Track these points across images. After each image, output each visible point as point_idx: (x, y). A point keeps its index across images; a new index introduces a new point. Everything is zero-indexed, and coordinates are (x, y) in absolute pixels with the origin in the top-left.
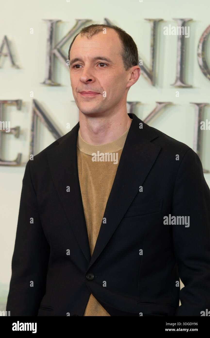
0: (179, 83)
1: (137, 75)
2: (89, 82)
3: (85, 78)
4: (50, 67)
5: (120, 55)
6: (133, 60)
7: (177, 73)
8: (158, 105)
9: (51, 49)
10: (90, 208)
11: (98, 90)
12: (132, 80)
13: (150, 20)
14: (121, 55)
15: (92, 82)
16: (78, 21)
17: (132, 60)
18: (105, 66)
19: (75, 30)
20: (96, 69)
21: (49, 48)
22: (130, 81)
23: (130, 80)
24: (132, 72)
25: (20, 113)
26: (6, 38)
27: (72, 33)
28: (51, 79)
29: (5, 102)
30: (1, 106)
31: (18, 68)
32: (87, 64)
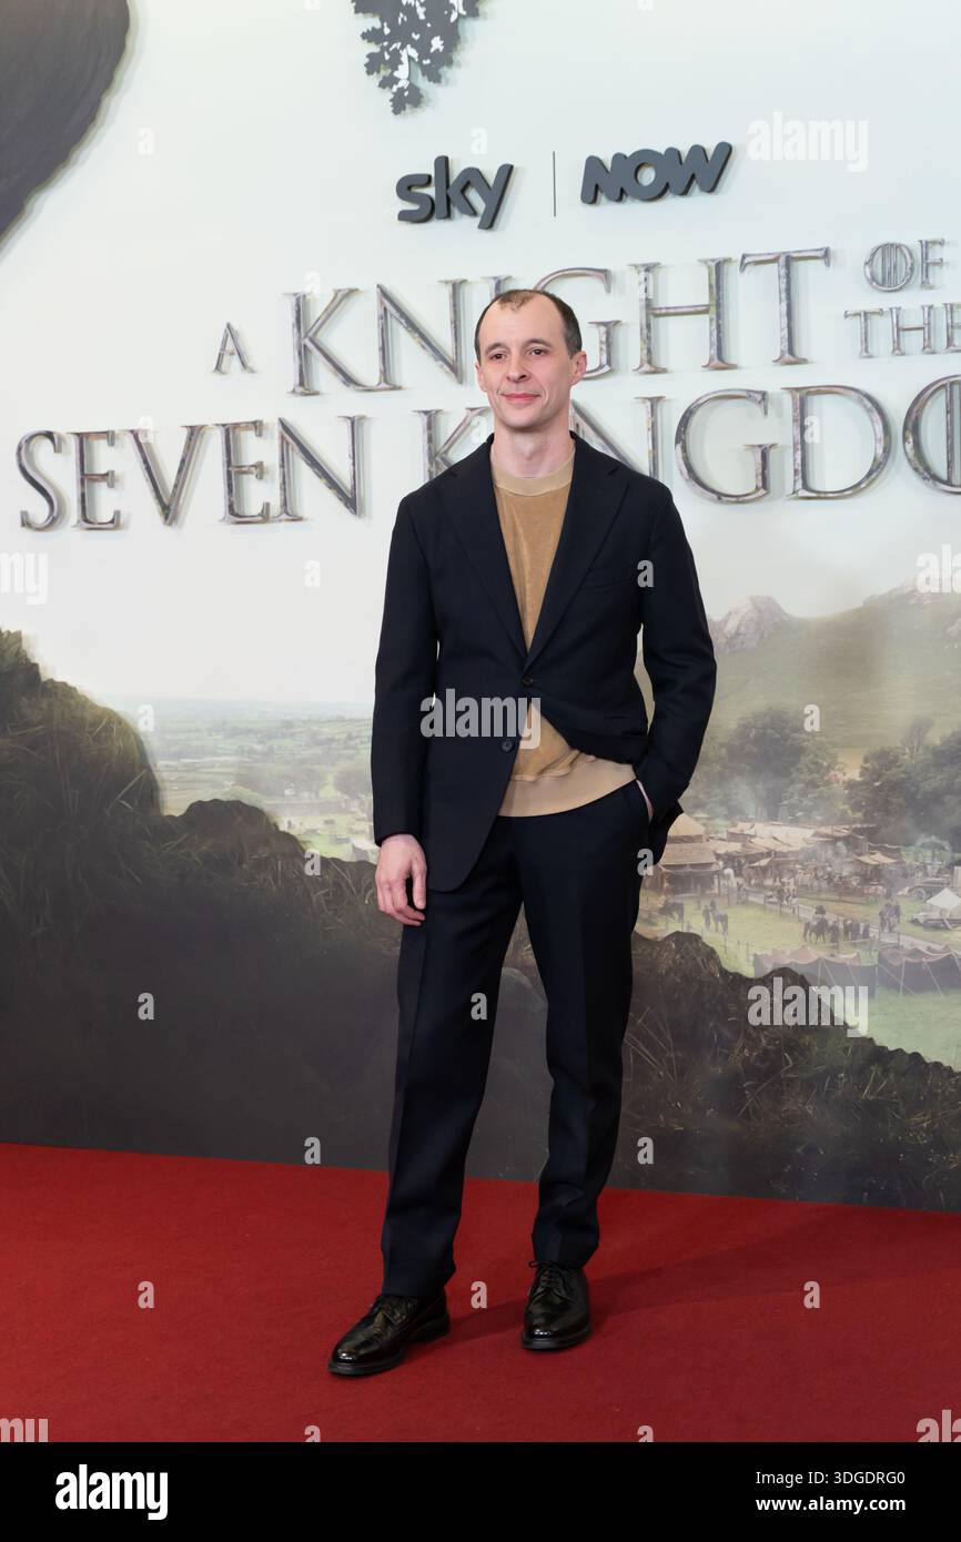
2: (521, 379)
4: (301, 366)
8: (469, 412)
9: (300, 337)
10: (520, 575)
11: (536, 392)
13: (447, 282)
14: (563, 335)
15: (525, 379)
16: (337, 292)
17: (576, 343)
18: (543, 353)
19: (332, 307)
20: (529, 360)
21: (296, 338)
24: (577, 361)
25: (261, 441)
26: (229, 326)
27: (330, 312)
28: (304, 385)
29: (236, 426)
30: (230, 432)
31: (252, 371)
32: (515, 352)
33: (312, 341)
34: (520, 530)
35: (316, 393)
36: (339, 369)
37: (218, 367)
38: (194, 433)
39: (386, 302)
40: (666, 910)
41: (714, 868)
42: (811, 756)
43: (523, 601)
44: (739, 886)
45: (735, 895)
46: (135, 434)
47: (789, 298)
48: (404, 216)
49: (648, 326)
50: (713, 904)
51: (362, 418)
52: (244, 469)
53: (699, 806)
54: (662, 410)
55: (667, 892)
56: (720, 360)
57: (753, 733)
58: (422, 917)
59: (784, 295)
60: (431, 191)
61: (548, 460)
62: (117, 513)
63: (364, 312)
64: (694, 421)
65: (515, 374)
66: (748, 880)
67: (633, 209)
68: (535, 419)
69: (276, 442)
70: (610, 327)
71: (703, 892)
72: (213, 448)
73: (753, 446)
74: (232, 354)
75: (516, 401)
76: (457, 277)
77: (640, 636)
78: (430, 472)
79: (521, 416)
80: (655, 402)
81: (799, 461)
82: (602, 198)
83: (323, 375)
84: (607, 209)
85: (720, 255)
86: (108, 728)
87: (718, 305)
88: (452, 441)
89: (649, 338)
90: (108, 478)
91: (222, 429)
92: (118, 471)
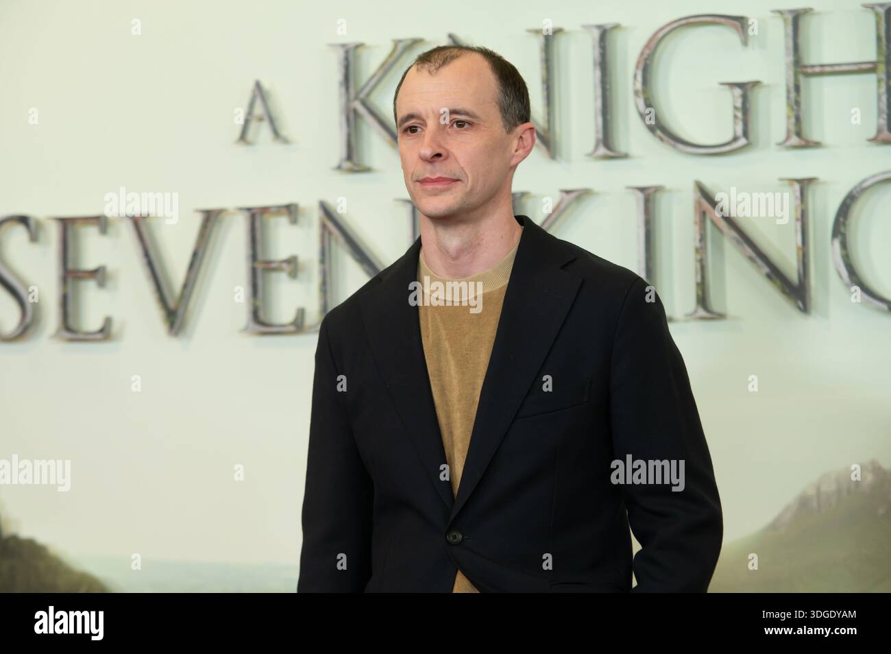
0: (602, 151)
1: (530, 140)
2: (436, 158)
3: (428, 152)
4: (349, 136)
5: (495, 104)
6: (519, 111)
7: (597, 132)
8: (564, 195)
9: (348, 100)
10: (447, 403)
11: (455, 175)
12: (521, 152)
13: (537, 32)
14: (497, 103)
15: (442, 158)
16: (397, 43)
17: (517, 112)
18: (466, 126)
19: (391, 60)
20: (448, 134)
21: (344, 100)
22: (517, 153)
23: (516, 151)
24: (519, 136)
25: (295, 230)
26: (258, 86)
27: (387, 68)
28: (353, 160)
29: (265, 210)
30: (257, 218)
31: (286, 141)
32: (431, 124)
33: (364, 103)
35: (368, 170)
37: (243, 137)
38: (211, 218)
46: (138, 223)
49: (797, 88)
52: (273, 265)
54: (815, 196)
56: (890, 131)
62: (108, 321)
64: (857, 210)
69: (314, 233)
70: (748, 89)
72: (234, 238)
74: (261, 119)
76: (551, 25)
79: (438, 204)
80: (805, 185)
83: (376, 146)
87: (888, 62)
89: (797, 103)
90: (99, 275)
91: (247, 214)
92: (111, 266)
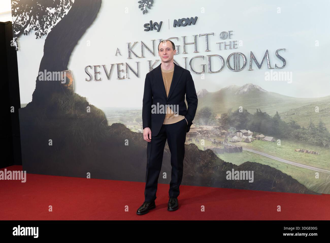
4: (129, 54)
5: (172, 47)
9: (129, 50)
11: (168, 56)
13: (152, 40)
18: (169, 50)
20: (167, 51)
23: (174, 53)
24: (174, 51)
25: (123, 66)
26: (118, 49)
27: (133, 46)
28: (130, 57)
29: (119, 64)
30: (118, 65)
31: (121, 55)
32: (165, 50)
33: (131, 50)
34: (166, 78)
35: (132, 58)
36: (135, 55)
37: (116, 55)
38: (112, 65)
39: (142, 44)
40: (189, 140)
41: (197, 133)
42: (212, 115)
43: (166, 89)
44: (201, 136)
45: (200, 137)
46: (104, 66)
47: (207, 41)
48: (145, 30)
49: (185, 46)
50: (197, 139)
51: (139, 62)
52: (120, 71)
53: (195, 123)
54: (187, 59)
55: (189, 137)
56: (196, 51)
57: (203, 111)
58: (151, 141)
59: (206, 41)
60: (149, 26)
61: (170, 67)
62: (101, 78)
63: (139, 45)
64: (192, 61)
65: (165, 53)
66: (203, 135)
67: (182, 28)
68: (168, 60)
69: (125, 66)
70: (178, 46)
71: (195, 137)
72: (115, 68)
73: (202, 65)
74: (118, 53)
75: (164, 58)
76: (154, 39)
77: (185, 95)
78: (150, 70)
79: (166, 60)
80: (186, 58)
81: (209, 66)
82: (177, 26)
83: (132, 55)
84: (177, 28)
85: (196, 34)
86: (99, 112)
87: (196, 42)
88: (153, 65)
89: (185, 48)
90: (99, 73)
91: (117, 64)
92: (101, 72)
